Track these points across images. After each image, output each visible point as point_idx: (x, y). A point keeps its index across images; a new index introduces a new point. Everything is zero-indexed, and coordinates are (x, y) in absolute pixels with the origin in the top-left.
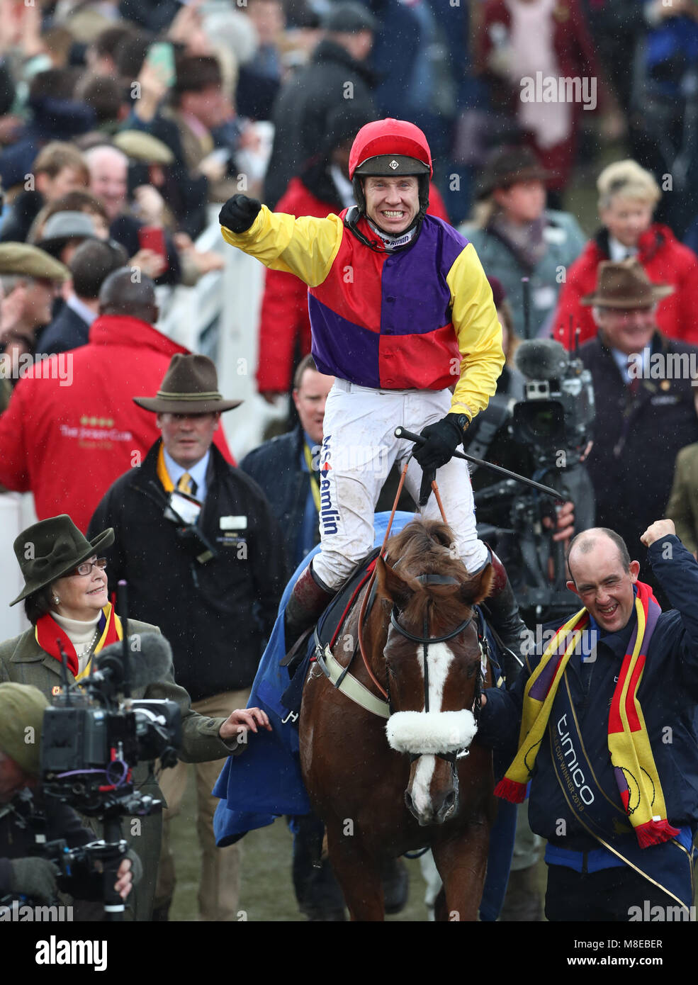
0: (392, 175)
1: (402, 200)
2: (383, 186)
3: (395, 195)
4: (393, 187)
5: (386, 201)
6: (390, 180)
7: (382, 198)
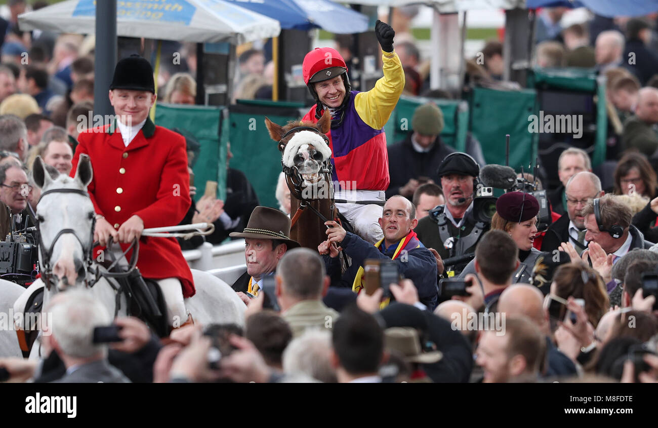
0: (330, 79)
1: (338, 90)
2: (326, 85)
3: (332, 89)
4: (331, 85)
5: (329, 92)
6: (328, 82)
7: (326, 92)
